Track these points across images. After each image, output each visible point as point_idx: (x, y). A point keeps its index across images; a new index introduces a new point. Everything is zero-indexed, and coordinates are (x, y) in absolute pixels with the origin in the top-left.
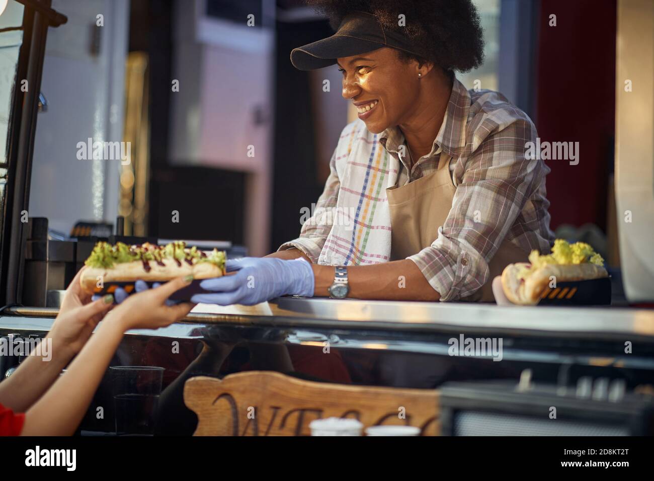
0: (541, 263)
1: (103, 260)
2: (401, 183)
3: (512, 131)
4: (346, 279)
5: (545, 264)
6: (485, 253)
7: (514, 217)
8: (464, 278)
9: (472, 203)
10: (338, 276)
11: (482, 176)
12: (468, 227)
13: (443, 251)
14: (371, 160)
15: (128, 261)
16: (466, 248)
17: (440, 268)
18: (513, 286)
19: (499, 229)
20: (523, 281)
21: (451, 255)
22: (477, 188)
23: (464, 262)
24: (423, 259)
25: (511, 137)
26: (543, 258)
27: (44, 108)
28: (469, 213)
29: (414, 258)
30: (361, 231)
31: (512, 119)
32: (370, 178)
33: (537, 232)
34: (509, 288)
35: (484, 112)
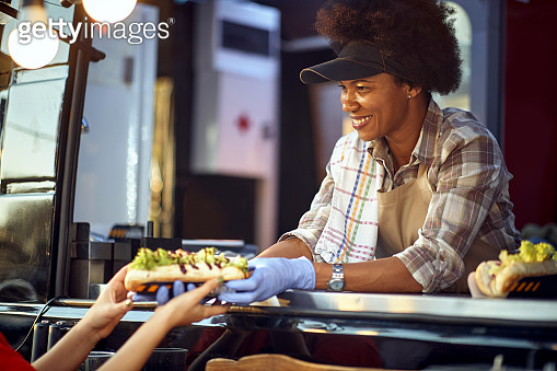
0: (510, 261)
1: (147, 263)
2: (386, 186)
3: (476, 145)
4: (342, 274)
5: (513, 262)
6: (459, 251)
7: (483, 218)
8: (443, 272)
9: (446, 208)
10: (335, 271)
11: (454, 184)
12: (444, 228)
13: (424, 249)
14: (361, 166)
15: (166, 264)
16: (443, 246)
17: (423, 264)
18: (486, 281)
19: (471, 230)
20: (494, 276)
21: (431, 252)
22: (450, 195)
23: (442, 258)
24: (407, 256)
25: (476, 151)
26: (511, 257)
27: (86, 129)
28: (444, 217)
29: (399, 255)
30: (351, 225)
31: (476, 135)
32: (360, 181)
33: (503, 230)
34: (482, 283)
35: (452, 128)
